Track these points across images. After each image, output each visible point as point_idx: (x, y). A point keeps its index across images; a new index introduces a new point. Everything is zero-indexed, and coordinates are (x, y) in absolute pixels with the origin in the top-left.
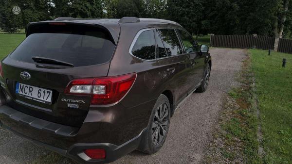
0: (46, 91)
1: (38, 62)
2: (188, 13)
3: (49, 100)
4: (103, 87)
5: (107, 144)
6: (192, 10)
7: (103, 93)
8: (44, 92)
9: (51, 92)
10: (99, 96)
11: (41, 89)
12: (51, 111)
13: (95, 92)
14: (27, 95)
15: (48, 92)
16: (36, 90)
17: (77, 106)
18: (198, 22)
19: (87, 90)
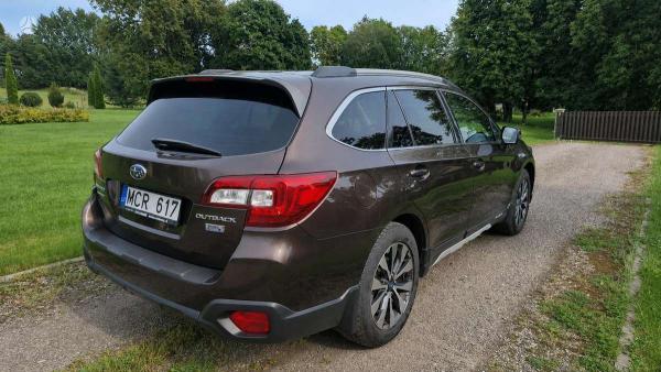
0: (171, 200)
1: (161, 148)
2: (503, 61)
3: (175, 217)
4: (270, 193)
5: (274, 305)
6: (512, 55)
7: (269, 205)
8: (168, 203)
9: (180, 202)
10: (262, 210)
11: (163, 197)
12: (177, 237)
13: (254, 203)
14: (139, 208)
15: (174, 202)
16: (154, 198)
17: (221, 228)
18: (528, 82)
19: (241, 197)
